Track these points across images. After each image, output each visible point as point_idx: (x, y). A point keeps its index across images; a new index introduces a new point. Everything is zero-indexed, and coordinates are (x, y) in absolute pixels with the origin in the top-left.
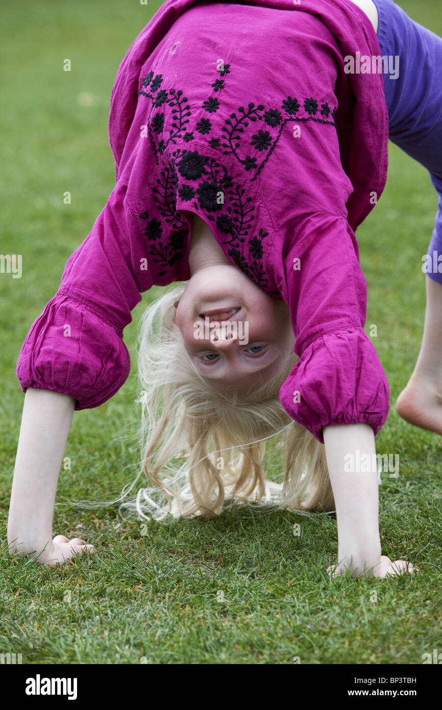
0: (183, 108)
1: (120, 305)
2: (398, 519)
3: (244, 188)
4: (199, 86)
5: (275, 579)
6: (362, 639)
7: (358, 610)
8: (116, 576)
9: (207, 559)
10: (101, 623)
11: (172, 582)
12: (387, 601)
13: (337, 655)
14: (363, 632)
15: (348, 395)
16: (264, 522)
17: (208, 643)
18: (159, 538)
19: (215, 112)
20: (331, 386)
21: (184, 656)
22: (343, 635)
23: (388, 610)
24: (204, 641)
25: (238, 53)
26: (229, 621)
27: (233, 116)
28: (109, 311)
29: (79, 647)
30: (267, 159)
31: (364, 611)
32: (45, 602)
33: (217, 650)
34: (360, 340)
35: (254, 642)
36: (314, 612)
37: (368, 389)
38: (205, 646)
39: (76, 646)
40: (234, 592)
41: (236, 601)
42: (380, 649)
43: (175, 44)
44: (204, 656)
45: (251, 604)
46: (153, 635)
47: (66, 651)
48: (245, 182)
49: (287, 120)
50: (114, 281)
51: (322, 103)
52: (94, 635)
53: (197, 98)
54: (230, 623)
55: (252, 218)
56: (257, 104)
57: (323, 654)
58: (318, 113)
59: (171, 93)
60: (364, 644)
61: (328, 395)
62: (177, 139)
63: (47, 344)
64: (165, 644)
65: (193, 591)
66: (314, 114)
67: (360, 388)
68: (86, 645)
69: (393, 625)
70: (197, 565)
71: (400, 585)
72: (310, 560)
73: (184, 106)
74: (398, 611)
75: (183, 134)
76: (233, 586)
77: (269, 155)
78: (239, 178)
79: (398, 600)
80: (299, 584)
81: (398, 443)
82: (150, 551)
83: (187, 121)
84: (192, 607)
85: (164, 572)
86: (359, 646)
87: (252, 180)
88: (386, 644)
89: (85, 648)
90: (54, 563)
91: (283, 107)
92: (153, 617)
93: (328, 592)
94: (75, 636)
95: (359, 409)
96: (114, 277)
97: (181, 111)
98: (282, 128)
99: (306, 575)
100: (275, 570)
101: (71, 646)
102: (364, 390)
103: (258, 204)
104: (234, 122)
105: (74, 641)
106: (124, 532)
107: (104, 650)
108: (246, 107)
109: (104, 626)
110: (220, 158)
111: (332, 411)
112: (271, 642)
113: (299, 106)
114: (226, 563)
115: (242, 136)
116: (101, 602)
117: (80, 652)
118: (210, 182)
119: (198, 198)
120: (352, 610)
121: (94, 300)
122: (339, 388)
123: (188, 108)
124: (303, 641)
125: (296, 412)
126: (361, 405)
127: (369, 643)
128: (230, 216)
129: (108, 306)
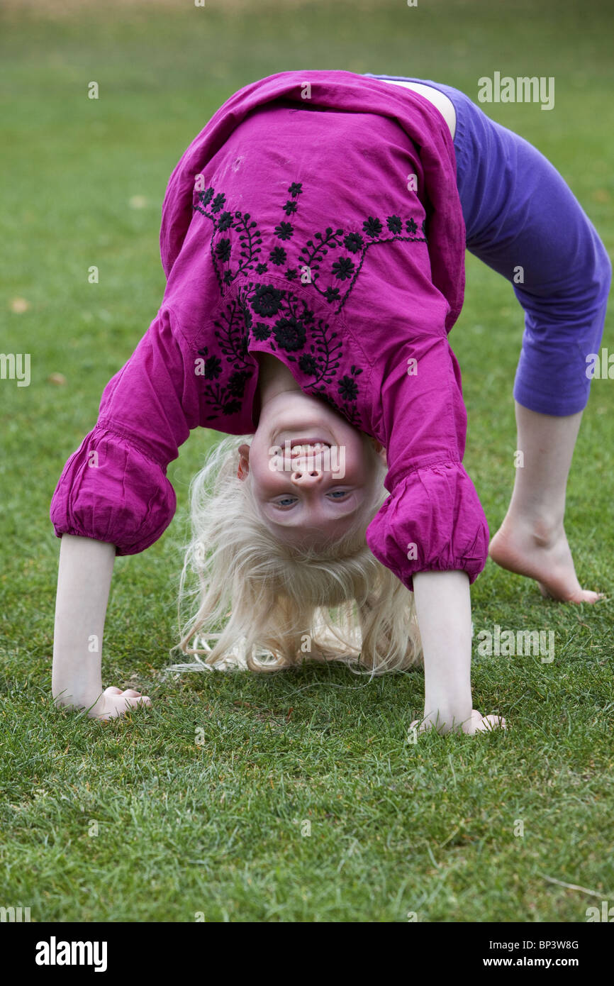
0: (252, 235)
1: (166, 439)
2: (489, 669)
3: (328, 322)
4: (268, 208)
5: (353, 737)
6: (450, 802)
7: (445, 770)
8: (175, 732)
9: (276, 713)
10: (160, 785)
11: (238, 740)
12: (478, 760)
13: (423, 820)
14: (451, 795)
15: (445, 538)
16: (340, 673)
17: (278, 807)
18: (223, 690)
19: (289, 239)
20: (426, 528)
21: (252, 822)
22: (429, 798)
23: (479, 770)
24: (275, 805)
25: (310, 170)
26: (302, 782)
27: (309, 244)
28: (155, 447)
29: (135, 810)
30: (351, 288)
31: (453, 771)
32: (97, 761)
33: (289, 815)
34: (460, 477)
35: (330, 806)
36: (397, 773)
37: (466, 531)
38: (276, 809)
39: (132, 809)
40: (308, 750)
41: (309, 760)
42: (470, 814)
43: (238, 159)
44: (275, 821)
45: (326, 764)
46: (218, 798)
47: (122, 815)
48: (328, 317)
49: (368, 245)
50: (160, 414)
51: (406, 220)
52: (152, 798)
53: (267, 222)
54: (303, 785)
55: (340, 356)
56: (335, 229)
57: (407, 819)
58: (404, 232)
59: (237, 217)
60: (452, 808)
61: (423, 538)
62: (249, 272)
63: (87, 486)
64: (231, 808)
65: (262, 749)
66: (399, 233)
67: (457, 530)
68: (143, 809)
69: (485, 787)
70: (265, 720)
71: (491, 742)
72: (392, 715)
73: (253, 231)
74: (490, 771)
75: (255, 265)
76: (306, 743)
77: (354, 282)
78: (321, 313)
79: (489, 759)
80: (380, 742)
81: (488, 584)
82: (212, 704)
83: (259, 251)
84: (260, 767)
85: (229, 728)
86: (447, 810)
87: (336, 313)
88: (477, 807)
89: (142, 812)
90: (107, 717)
91: (364, 230)
92: (217, 778)
93: (412, 750)
94: (131, 799)
95: (456, 554)
96: (161, 409)
97: (250, 238)
98: (364, 253)
99: (387, 731)
100: (352, 726)
101: (126, 809)
102: (463, 534)
103: (345, 339)
104: (311, 250)
105: (129, 804)
106: (184, 684)
107: (164, 815)
108: (323, 232)
109: (163, 787)
110: (298, 291)
111: (426, 556)
112: (349, 805)
113: (382, 226)
114: (298, 718)
115: (321, 265)
116: (160, 761)
117: (136, 816)
118: (288, 318)
119: (275, 338)
120: (439, 770)
121: (138, 434)
122: (435, 530)
123: (258, 234)
124: (384, 804)
125: (385, 554)
126: (458, 550)
127: (457, 807)
128: (313, 355)
129: (154, 441)
